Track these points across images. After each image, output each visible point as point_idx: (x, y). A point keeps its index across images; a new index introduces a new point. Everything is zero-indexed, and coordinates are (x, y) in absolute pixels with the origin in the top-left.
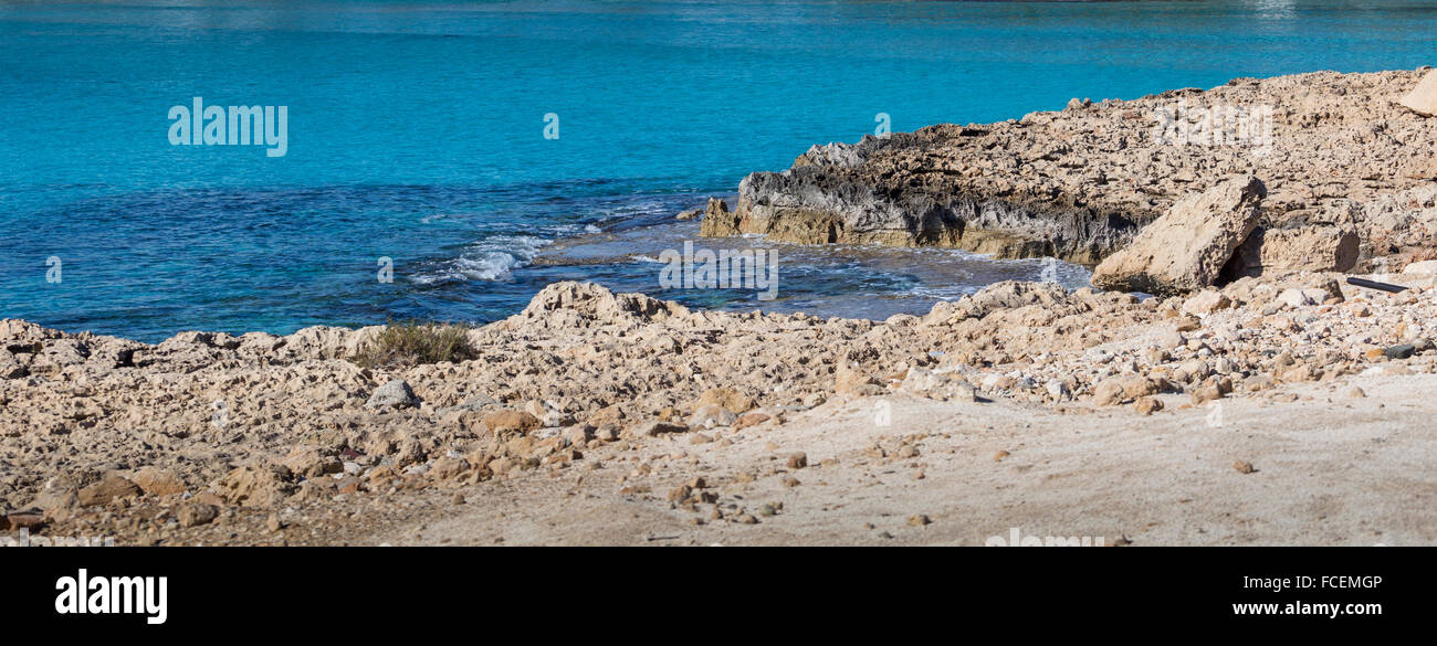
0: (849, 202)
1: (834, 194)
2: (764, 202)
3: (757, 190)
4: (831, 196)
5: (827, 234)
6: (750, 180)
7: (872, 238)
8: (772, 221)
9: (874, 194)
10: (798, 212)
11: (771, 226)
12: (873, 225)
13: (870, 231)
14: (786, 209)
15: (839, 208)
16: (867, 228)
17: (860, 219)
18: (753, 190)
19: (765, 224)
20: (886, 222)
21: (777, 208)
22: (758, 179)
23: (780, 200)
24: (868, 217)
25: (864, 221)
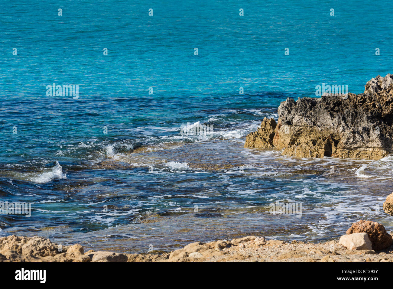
0: (350, 124)
1: (339, 118)
2: (289, 123)
3: (289, 112)
4: (336, 119)
5: (323, 150)
6: (285, 104)
7: (358, 154)
8: (294, 137)
9: (368, 118)
10: (312, 131)
11: (293, 142)
12: (358, 144)
13: (356, 148)
14: (304, 128)
15: (341, 128)
16: (354, 146)
17: (348, 139)
18: (286, 112)
19: (288, 140)
20: (368, 142)
21: (297, 128)
22: (292, 103)
23: (299, 121)
24: (354, 137)
25: (351, 140)
